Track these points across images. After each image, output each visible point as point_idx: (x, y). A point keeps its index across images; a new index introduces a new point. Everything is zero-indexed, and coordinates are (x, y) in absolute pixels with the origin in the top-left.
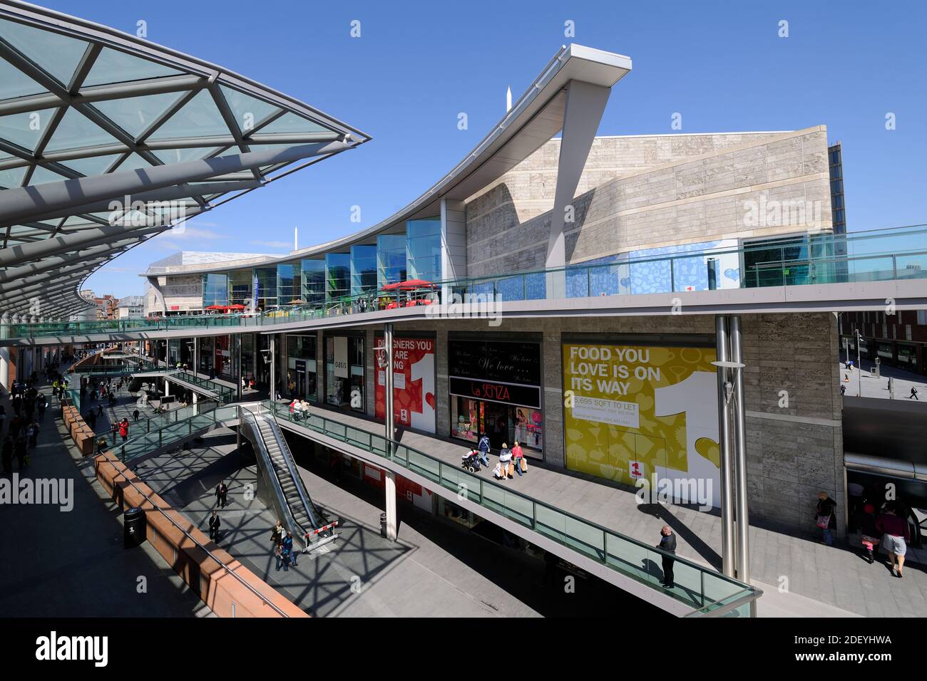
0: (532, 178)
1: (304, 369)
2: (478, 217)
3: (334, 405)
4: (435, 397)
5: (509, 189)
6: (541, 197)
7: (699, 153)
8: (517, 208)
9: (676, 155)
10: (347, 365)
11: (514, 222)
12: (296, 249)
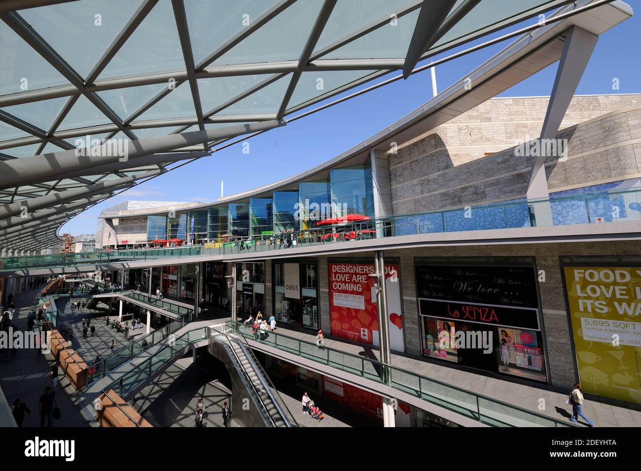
0: (460, 129)
1: (252, 291)
2: (404, 163)
3: (282, 323)
4: (401, 318)
5: (442, 138)
6: (469, 144)
7: (590, 109)
8: (450, 153)
9: (573, 111)
10: (299, 287)
11: (449, 165)
12: (222, 196)
